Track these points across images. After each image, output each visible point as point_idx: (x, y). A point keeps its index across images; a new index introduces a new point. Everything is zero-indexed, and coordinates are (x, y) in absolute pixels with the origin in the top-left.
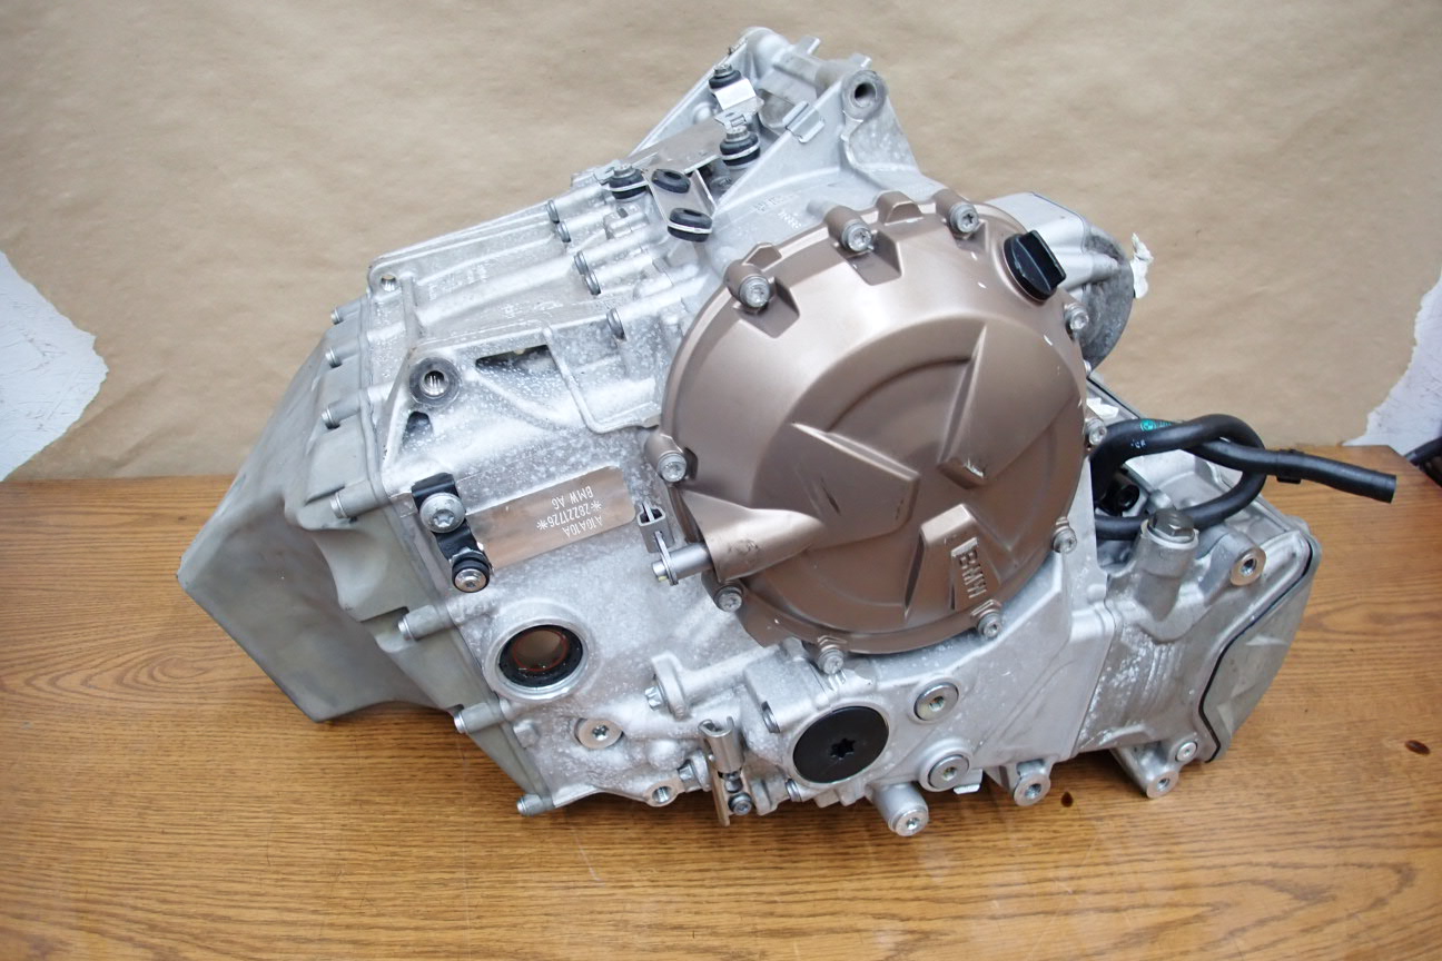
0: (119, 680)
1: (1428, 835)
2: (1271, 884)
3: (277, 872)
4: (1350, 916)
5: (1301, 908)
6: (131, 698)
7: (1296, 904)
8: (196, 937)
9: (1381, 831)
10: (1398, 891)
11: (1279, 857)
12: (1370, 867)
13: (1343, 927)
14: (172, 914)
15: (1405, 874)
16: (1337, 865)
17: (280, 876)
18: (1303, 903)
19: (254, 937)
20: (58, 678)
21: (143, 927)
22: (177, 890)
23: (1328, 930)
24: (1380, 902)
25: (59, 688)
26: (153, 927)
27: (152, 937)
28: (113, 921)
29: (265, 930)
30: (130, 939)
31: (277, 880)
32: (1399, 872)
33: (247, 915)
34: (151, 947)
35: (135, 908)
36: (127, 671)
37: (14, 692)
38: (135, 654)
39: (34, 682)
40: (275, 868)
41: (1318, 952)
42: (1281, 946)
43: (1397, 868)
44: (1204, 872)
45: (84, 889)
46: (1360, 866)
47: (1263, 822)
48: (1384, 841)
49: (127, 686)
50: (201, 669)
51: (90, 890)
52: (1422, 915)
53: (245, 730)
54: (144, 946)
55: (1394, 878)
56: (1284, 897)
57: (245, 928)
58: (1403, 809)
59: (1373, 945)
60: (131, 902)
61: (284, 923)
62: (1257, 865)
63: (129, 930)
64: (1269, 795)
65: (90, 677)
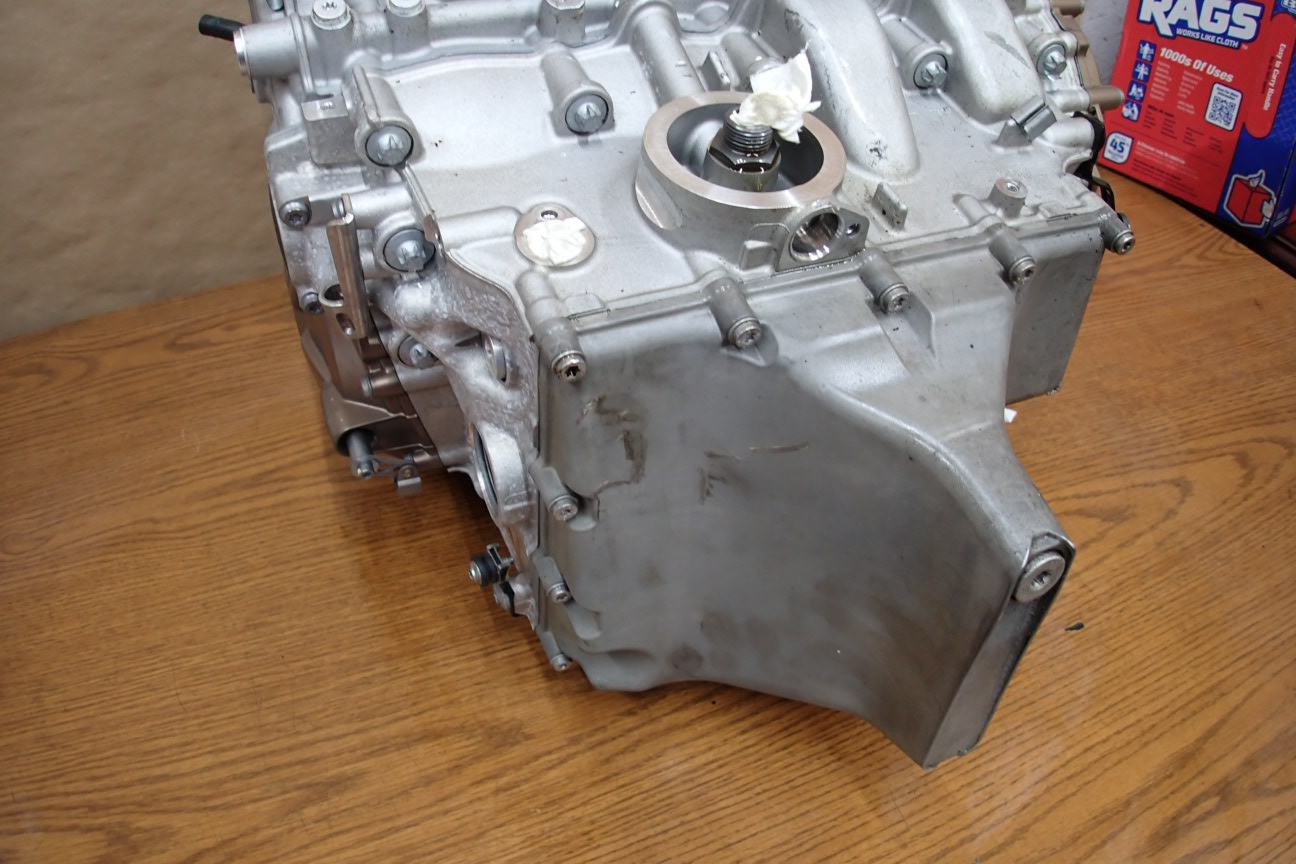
1: (1191, 452)
2: (1080, 512)
3: (197, 717)
4: (1152, 527)
5: (1112, 528)
7: (1106, 525)
8: (141, 804)
9: (1152, 455)
10: (1182, 502)
11: (1082, 489)
12: (1153, 485)
13: (1149, 538)
14: (108, 788)
15: (1184, 486)
16: (1127, 488)
17: (202, 720)
18: (1112, 524)
19: (200, 787)
21: (82, 810)
22: (104, 763)
23: (1139, 542)
24: (1171, 513)
26: (93, 808)
27: (97, 818)
28: (51, 813)
29: (208, 777)
30: (74, 828)
31: (200, 725)
32: (1178, 485)
33: (185, 766)
34: (100, 828)
35: (67, 794)
40: (193, 714)
41: (1138, 562)
42: (1106, 562)
43: (1176, 483)
45: (9, 791)
46: (1146, 485)
47: (1058, 462)
48: (1156, 462)
50: (40, 539)
51: (15, 789)
52: (1209, 517)
53: (109, 587)
54: (89, 829)
55: (1176, 491)
56: (1094, 522)
57: (187, 781)
58: (1163, 434)
59: (1178, 548)
60: (61, 789)
61: (224, 764)
62: (1065, 498)
63: (71, 818)
64: (1054, 440)
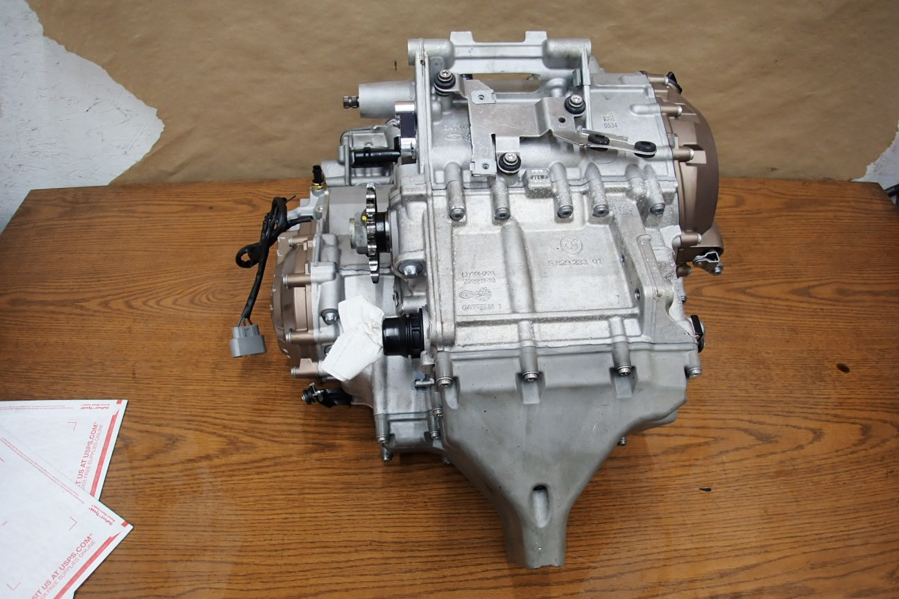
0: (192, 301)
1: (836, 416)
2: (746, 430)
3: (281, 400)
4: (784, 452)
5: (759, 445)
6: (199, 311)
7: (757, 442)
8: (246, 431)
9: (811, 411)
10: (811, 443)
11: (754, 418)
12: (800, 428)
13: (778, 457)
14: (234, 420)
15: (818, 435)
16: (782, 425)
17: (283, 402)
18: (761, 442)
19: (273, 431)
20: (160, 301)
21: (220, 427)
22: (235, 409)
23: (770, 457)
24: (801, 447)
25: (162, 306)
26: (225, 427)
27: (225, 432)
28: (206, 425)
29: (278, 427)
30: (214, 433)
31: (281, 403)
32: (815, 433)
33: (269, 420)
34: (225, 437)
35: (216, 418)
36: (195, 296)
37: (138, 309)
38: (197, 287)
39: (147, 303)
40: (279, 398)
41: (762, 467)
42: (745, 462)
43: (814, 431)
44: (714, 421)
45: (189, 410)
46: (795, 427)
47: (751, 399)
48: (810, 416)
49: (195, 304)
50: (232, 295)
51: (193, 410)
52: (820, 457)
54: (220, 436)
55: (811, 435)
56: (752, 438)
57: (268, 426)
58: (825, 400)
59: (791, 468)
60: (213, 415)
61: (286, 424)
62: (742, 420)
63: (214, 429)
64: (757, 385)
65: (176, 300)
